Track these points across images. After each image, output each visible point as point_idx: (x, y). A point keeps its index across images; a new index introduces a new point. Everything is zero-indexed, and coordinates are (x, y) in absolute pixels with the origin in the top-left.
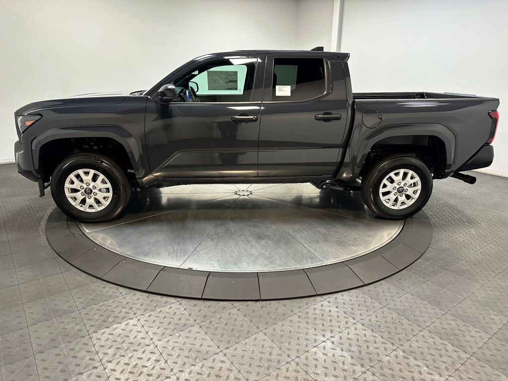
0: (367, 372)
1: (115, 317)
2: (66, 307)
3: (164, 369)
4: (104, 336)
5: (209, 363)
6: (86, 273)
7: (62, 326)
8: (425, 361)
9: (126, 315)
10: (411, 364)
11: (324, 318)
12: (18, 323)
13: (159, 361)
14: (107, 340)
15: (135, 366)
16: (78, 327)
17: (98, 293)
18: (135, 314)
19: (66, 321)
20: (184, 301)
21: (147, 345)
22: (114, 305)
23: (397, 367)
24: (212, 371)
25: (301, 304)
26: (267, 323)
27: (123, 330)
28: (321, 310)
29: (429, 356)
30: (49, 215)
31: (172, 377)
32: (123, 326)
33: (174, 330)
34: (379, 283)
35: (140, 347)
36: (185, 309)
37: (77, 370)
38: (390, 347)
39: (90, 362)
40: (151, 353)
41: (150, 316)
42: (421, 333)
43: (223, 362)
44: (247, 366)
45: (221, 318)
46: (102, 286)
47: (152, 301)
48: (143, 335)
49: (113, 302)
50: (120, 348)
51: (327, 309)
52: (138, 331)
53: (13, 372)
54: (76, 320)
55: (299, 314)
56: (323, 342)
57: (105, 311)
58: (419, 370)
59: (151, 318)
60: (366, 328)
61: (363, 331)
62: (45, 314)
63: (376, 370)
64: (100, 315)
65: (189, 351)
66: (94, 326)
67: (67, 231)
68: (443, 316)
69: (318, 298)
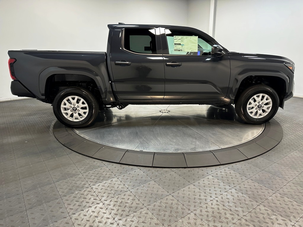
0: (260, 205)
1: (104, 177)
2: (74, 172)
3: (139, 204)
4: (99, 187)
5: (164, 201)
6: (82, 154)
7: (74, 182)
8: (294, 199)
9: (110, 176)
10: (286, 200)
11: (228, 176)
12: (48, 181)
13: (135, 200)
14: (102, 189)
15: (121, 202)
16: (83, 183)
17: (91, 165)
18: (115, 175)
19: (76, 179)
20: (142, 168)
21: (126, 192)
22: (102, 171)
23: (278, 202)
24: (167, 205)
25: (212, 170)
26: (194, 180)
27: (109, 183)
28: (225, 172)
29: (296, 196)
30: (53, 125)
31: (144, 208)
32: (109, 181)
33: (140, 183)
34: (256, 158)
35: (121, 193)
36: (144, 172)
37: (88, 205)
38: (271, 192)
39: (95, 201)
40: (129, 195)
41: (124, 176)
42: (288, 184)
43: (173, 200)
44: (187, 202)
45: (166, 177)
46: (93, 161)
47: (124, 168)
48: (122, 186)
49: (101, 169)
50: (110, 193)
51: (229, 172)
52: (119, 184)
53: (51, 206)
54: (81, 179)
55: (212, 175)
56: (230, 189)
57: (97, 174)
58: (291, 204)
59: (125, 177)
60: (254, 182)
61: (253, 184)
62: (62, 176)
63: (265, 204)
64: (95, 176)
65: (151, 195)
66: (92, 182)
67: (66, 133)
68: (300, 175)
69: (222, 167)
